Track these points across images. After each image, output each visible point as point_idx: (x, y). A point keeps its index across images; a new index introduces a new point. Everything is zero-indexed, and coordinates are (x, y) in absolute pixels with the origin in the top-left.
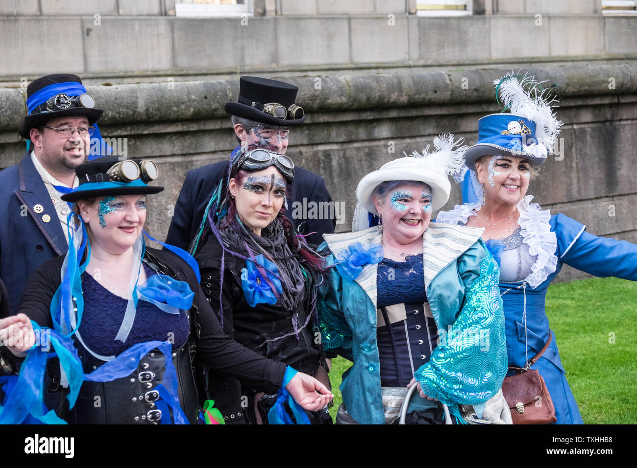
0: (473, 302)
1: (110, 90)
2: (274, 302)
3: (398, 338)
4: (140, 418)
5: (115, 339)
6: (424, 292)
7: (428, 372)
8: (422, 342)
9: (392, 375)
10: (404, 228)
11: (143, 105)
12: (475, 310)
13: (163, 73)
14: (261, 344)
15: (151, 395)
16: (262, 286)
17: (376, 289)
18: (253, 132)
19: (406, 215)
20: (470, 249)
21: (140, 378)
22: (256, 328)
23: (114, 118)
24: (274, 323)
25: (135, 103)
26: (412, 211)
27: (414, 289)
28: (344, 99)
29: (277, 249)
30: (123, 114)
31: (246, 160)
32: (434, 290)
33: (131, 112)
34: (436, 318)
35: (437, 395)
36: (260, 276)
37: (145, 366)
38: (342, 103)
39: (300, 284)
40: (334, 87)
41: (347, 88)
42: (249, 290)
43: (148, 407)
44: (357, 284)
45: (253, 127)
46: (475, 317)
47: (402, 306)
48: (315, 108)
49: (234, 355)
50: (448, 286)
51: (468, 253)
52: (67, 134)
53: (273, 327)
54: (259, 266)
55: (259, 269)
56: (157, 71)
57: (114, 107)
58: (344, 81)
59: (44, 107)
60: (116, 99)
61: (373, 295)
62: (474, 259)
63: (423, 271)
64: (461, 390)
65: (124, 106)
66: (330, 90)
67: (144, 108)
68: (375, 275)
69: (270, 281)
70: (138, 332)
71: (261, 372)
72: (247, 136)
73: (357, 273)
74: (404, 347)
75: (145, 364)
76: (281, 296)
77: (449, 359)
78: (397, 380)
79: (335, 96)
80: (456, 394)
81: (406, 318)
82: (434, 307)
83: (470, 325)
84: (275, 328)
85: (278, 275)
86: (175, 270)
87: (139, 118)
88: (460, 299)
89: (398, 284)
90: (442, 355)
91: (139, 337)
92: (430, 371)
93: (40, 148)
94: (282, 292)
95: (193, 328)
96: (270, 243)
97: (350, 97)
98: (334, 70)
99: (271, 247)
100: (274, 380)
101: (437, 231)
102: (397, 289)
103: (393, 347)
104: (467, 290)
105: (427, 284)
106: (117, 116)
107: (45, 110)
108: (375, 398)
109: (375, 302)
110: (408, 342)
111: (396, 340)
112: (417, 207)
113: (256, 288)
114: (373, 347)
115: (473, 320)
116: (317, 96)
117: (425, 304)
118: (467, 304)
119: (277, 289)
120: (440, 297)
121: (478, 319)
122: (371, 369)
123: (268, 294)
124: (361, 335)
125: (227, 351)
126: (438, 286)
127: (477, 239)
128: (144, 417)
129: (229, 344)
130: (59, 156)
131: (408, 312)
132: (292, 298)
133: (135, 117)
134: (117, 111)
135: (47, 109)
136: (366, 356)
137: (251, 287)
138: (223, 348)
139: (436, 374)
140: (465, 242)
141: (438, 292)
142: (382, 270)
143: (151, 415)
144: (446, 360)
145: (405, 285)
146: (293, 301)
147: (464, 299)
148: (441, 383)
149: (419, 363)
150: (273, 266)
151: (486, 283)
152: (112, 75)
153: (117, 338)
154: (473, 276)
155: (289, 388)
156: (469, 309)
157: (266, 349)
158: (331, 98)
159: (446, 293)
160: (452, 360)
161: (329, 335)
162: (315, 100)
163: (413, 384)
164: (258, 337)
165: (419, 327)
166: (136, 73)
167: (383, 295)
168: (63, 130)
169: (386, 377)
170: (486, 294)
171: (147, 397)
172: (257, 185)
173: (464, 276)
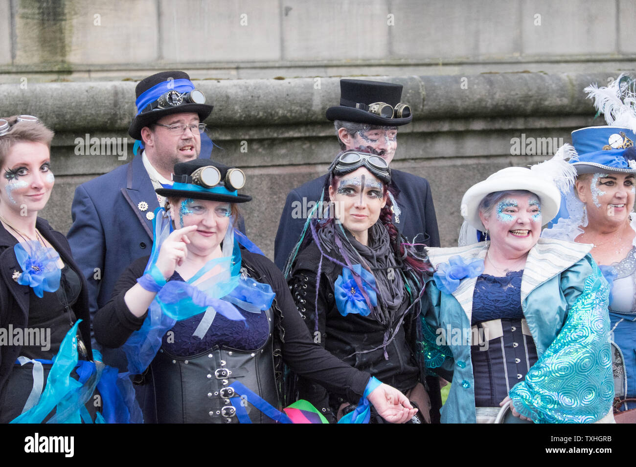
0: (574, 319)
1: (281, 85)
2: (367, 313)
3: (493, 356)
4: (215, 413)
5: (194, 335)
6: (520, 308)
7: (521, 389)
8: (519, 360)
9: (486, 394)
10: (511, 240)
11: (319, 103)
12: (576, 329)
13: (377, 62)
14: (350, 355)
15: (226, 391)
16: (355, 296)
17: (472, 302)
18: (359, 136)
19: (513, 226)
20: (574, 265)
21: (216, 373)
22: (347, 338)
23: (285, 117)
24: (366, 335)
25: (310, 100)
26: (520, 221)
27: (511, 304)
28: (565, 101)
29: (378, 260)
30: (295, 113)
31: (337, 165)
32: (530, 305)
33: (304, 111)
34: (533, 335)
35: (529, 414)
36: (355, 286)
37: (222, 363)
38: (563, 106)
39: (398, 298)
40: (554, 86)
41: (570, 87)
42: (341, 298)
43: (223, 403)
44: (454, 297)
45: (358, 131)
46: (574, 335)
47: (499, 322)
48: (528, 111)
49: (319, 361)
50: (547, 301)
51: (572, 269)
52: (178, 132)
53: (365, 340)
54: (355, 274)
55: (355, 277)
56: (369, 60)
57: (285, 104)
58: (566, 79)
59: (155, 106)
60: (288, 95)
61: (468, 309)
62: (578, 276)
63: (520, 285)
64: (557, 411)
65: (297, 103)
66: (548, 90)
67: (320, 107)
68: (472, 289)
69: (365, 292)
70: (215, 329)
71: (344, 380)
72: (352, 140)
73: (455, 287)
74: (500, 366)
75: (222, 361)
76: (375, 308)
77: (543, 377)
78: (492, 399)
79: (554, 97)
80: (549, 414)
81: (503, 335)
82: (532, 323)
83: (568, 343)
84: (367, 340)
85: (374, 286)
86: (260, 273)
87: (313, 118)
88: (560, 316)
89: (496, 298)
90: (536, 373)
91: (217, 335)
92: (524, 388)
93: (153, 147)
94: (377, 305)
95: (275, 331)
96: (371, 252)
97: (573, 98)
98: (595, 61)
99: (372, 257)
100: (355, 388)
101: (545, 247)
102: (493, 303)
103: (489, 366)
104: (570, 308)
105: (523, 298)
106: (289, 115)
107: (157, 108)
108: (469, 417)
109: (469, 316)
110: (505, 360)
111: (493, 359)
112: (525, 217)
113: (349, 297)
114: (467, 362)
115: (571, 338)
116: (531, 97)
117: (523, 320)
118: (568, 322)
119: (371, 301)
120: (537, 312)
121: (577, 337)
122: (465, 386)
123: (361, 305)
124: (455, 351)
125: (312, 356)
126: (536, 301)
127: (584, 255)
128: (218, 412)
129: (315, 350)
130: (172, 156)
131: (505, 329)
132: (387, 312)
133: (309, 116)
134: (289, 109)
135: (159, 106)
136: (460, 372)
137: (344, 295)
138: (309, 352)
139: (530, 392)
140: (570, 258)
141: (536, 306)
142: (480, 285)
143: (225, 411)
144: (539, 378)
145: (502, 299)
146: (388, 315)
147: (565, 317)
148: (533, 400)
149: (514, 381)
150: (370, 276)
151: (590, 301)
152: (315, 63)
153: (195, 334)
154: (576, 293)
155: (371, 398)
156: (569, 327)
157: (355, 360)
158: (550, 99)
159: (544, 309)
160: (546, 378)
161: (430, 354)
162: (529, 101)
163: (506, 403)
164: (348, 348)
165: (517, 344)
166: (343, 62)
167: (479, 309)
168: (175, 128)
169: (481, 397)
170: (588, 312)
171: (222, 393)
172: (348, 188)
173: (566, 293)
